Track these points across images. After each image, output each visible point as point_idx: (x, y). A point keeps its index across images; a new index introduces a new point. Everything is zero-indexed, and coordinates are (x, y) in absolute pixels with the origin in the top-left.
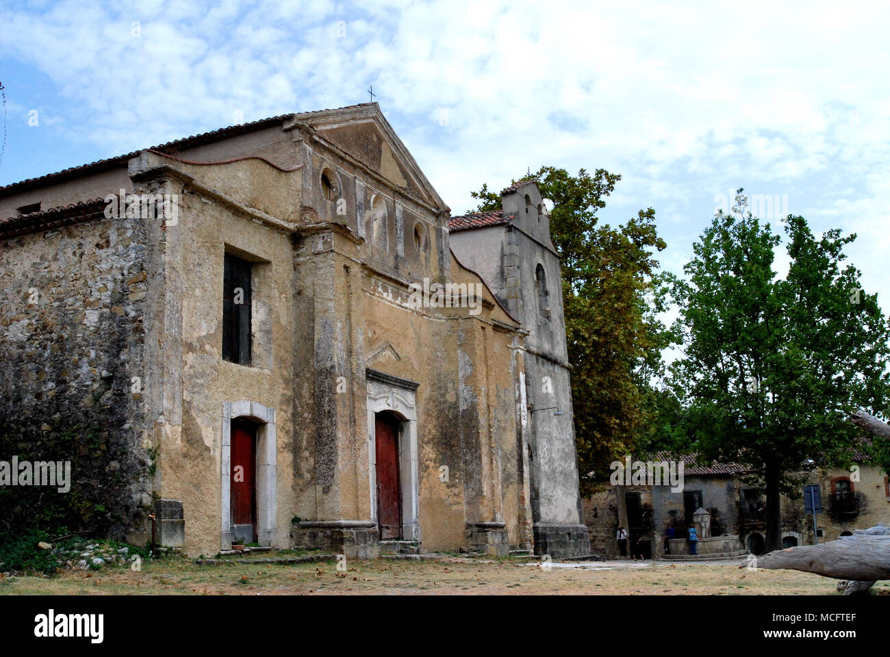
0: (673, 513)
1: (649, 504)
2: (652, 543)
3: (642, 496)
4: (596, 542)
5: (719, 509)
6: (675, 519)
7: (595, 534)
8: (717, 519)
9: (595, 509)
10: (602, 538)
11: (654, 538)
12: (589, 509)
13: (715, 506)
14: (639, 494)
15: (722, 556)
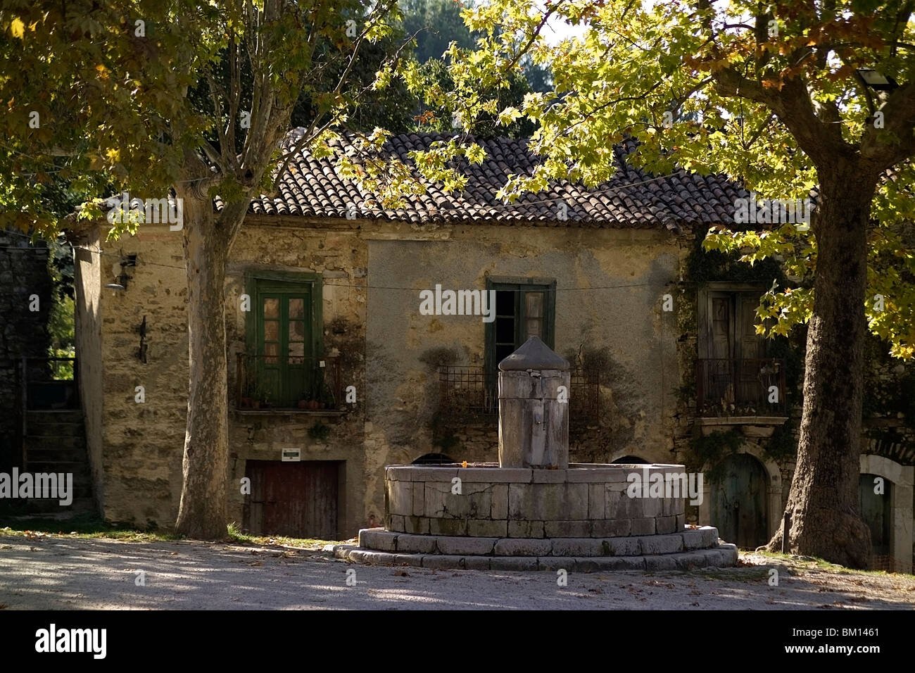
0: (440, 360)
1: (351, 319)
2: (351, 470)
3: (328, 292)
4: (137, 454)
5: (616, 357)
6: (445, 385)
7: (134, 424)
8: (606, 392)
9: (142, 330)
10: (160, 442)
11: (362, 449)
12: (115, 326)
13: (598, 345)
14: (319, 281)
15: (607, 551)
